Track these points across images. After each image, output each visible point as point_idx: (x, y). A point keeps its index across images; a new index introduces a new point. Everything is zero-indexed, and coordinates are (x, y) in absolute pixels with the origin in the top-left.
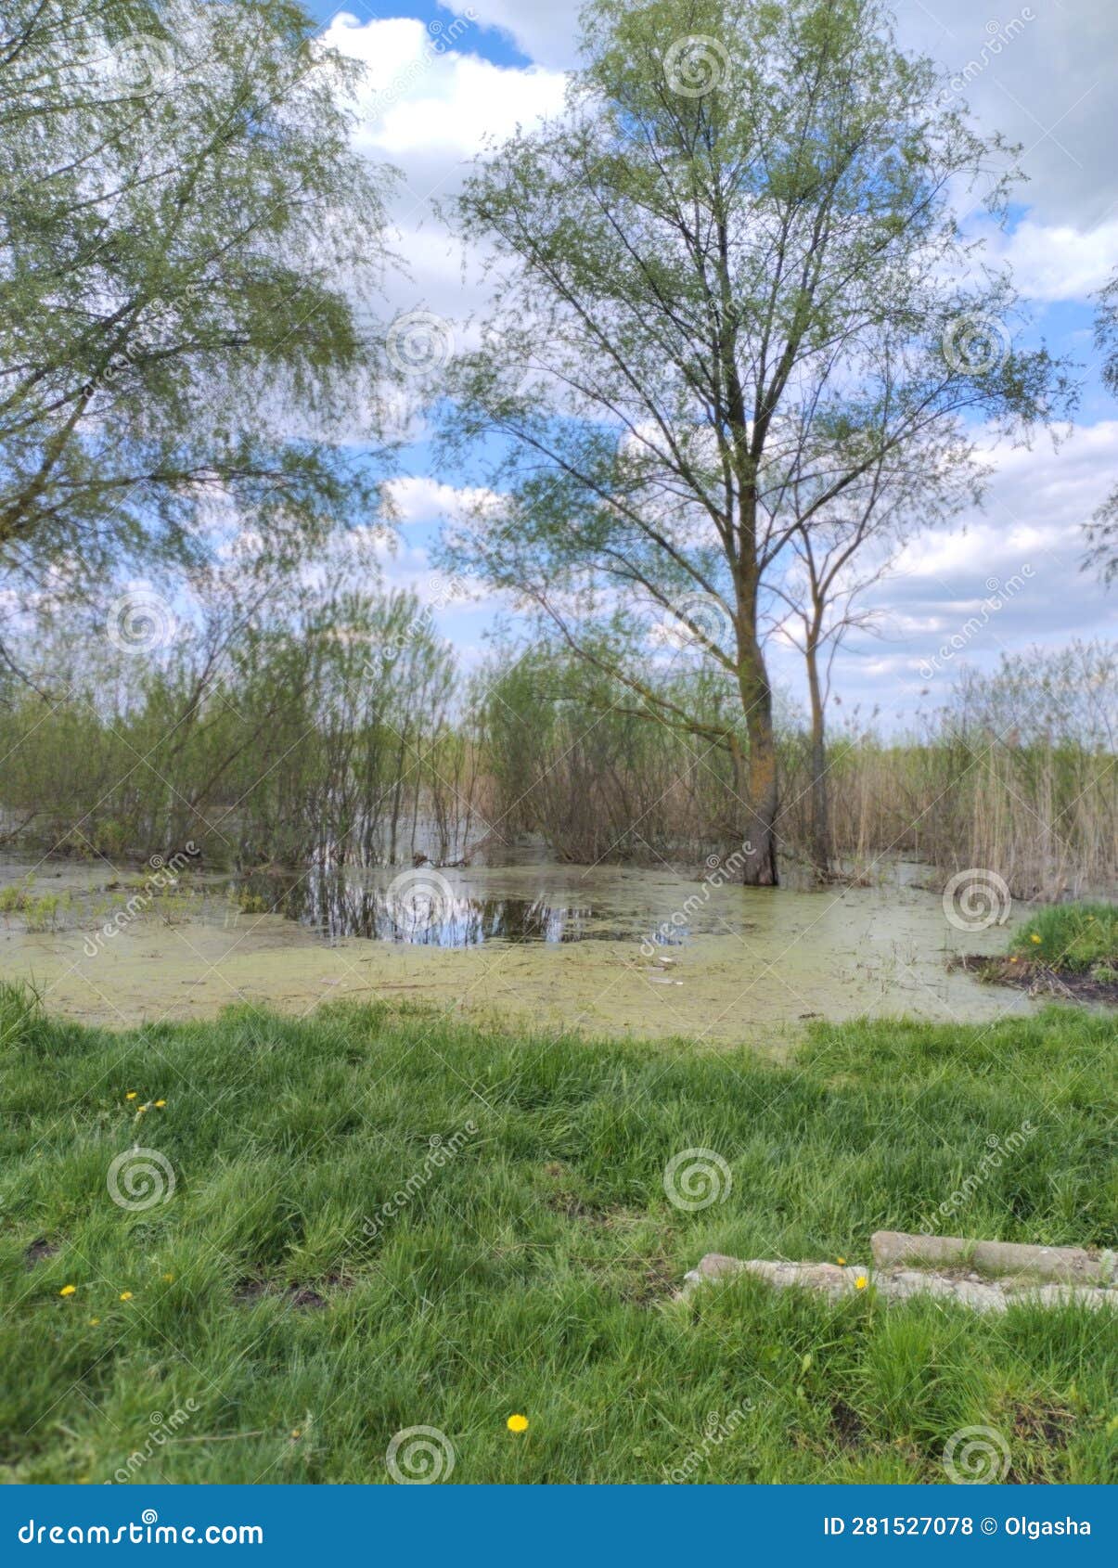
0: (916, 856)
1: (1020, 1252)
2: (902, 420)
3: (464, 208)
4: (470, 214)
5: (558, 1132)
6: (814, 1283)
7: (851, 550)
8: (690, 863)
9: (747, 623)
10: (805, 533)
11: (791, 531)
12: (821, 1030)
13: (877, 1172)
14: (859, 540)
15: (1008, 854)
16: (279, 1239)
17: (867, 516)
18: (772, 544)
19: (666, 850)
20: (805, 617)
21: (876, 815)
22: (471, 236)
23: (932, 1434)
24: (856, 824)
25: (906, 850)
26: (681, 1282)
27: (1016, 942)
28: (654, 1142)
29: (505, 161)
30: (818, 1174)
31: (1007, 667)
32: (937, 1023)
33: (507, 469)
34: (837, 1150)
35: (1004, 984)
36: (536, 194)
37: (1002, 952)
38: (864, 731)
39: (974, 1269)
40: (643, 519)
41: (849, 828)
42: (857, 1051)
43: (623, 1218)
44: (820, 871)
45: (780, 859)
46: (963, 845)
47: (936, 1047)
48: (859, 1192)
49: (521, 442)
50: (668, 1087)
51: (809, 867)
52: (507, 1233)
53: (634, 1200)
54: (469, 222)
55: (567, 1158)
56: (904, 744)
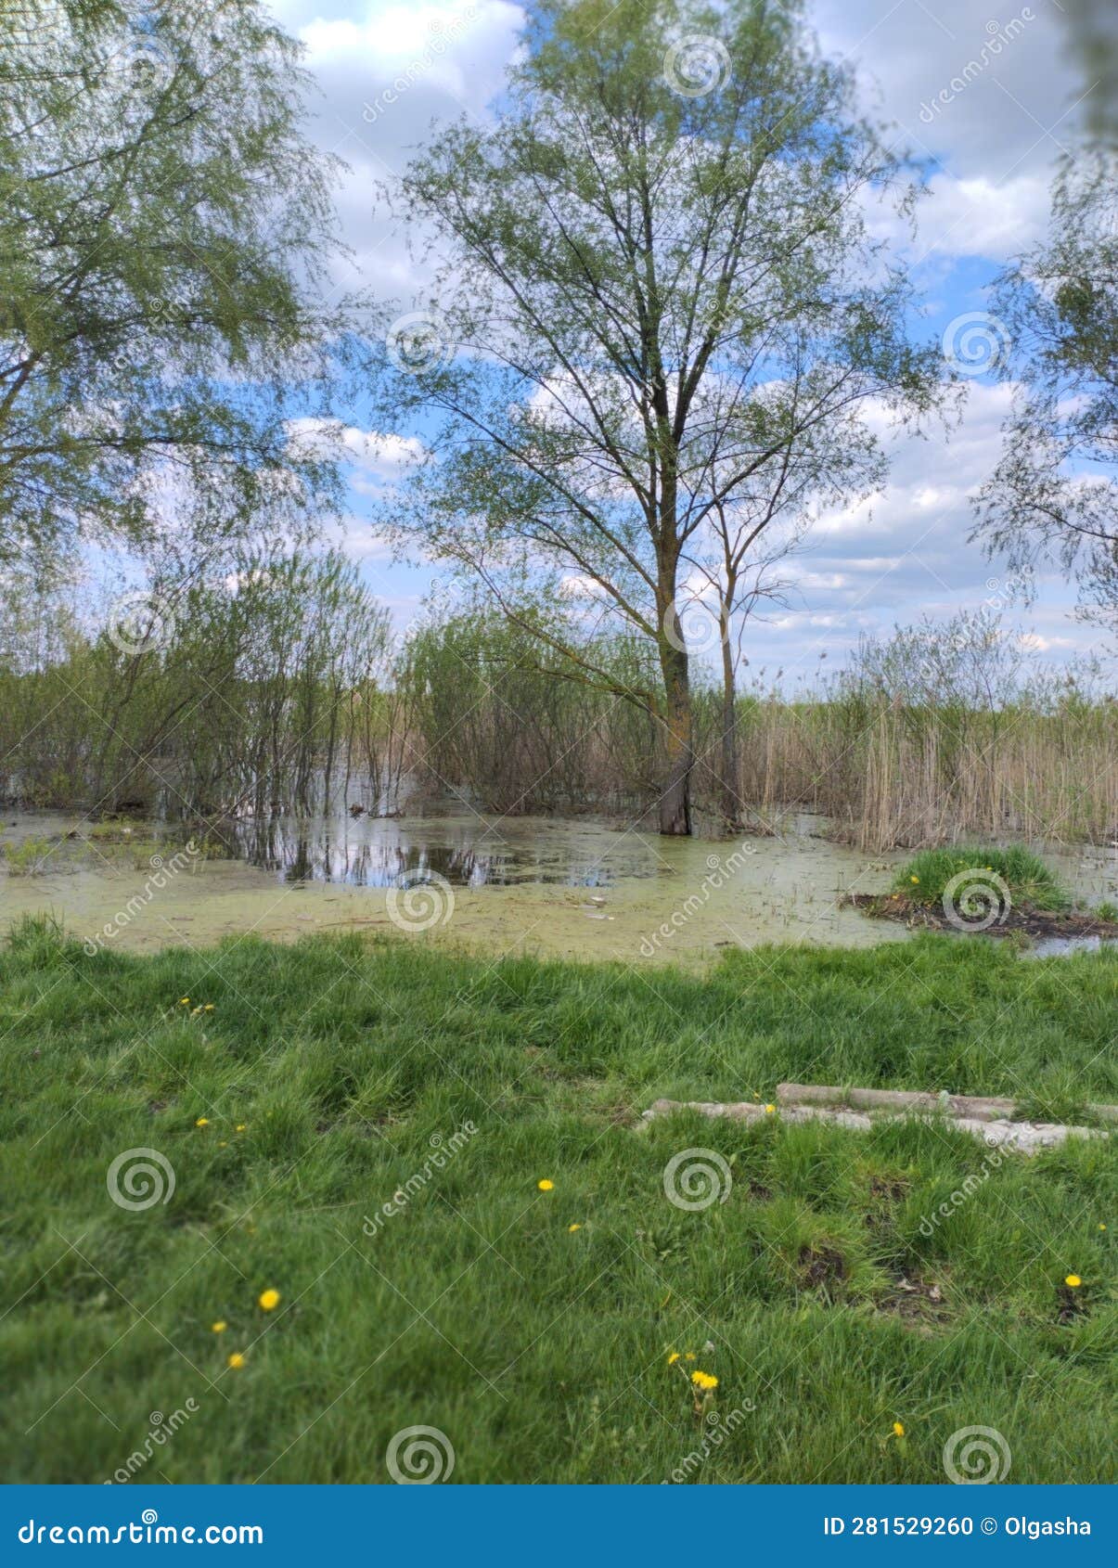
0: (815, 808)
1: (882, 1095)
2: (810, 406)
3: (407, 190)
4: (413, 195)
5: (533, 1026)
6: (735, 1115)
7: (762, 525)
8: (610, 814)
9: (666, 593)
10: (720, 507)
11: (709, 506)
12: (734, 955)
13: (781, 1048)
14: (770, 516)
15: (897, 806)
16: (338, 1095)
17: (777, 493)
18: (692, 519)
19: (587, 802)
20: (719, 587)
21: (780, 771)
22: (414, 216)
23: (816, 1197)
24: (761, 777)
25: (805, 802)
26: (641, 1118)
27: (899, 883)
28: (610, 1030)
29: (447, 145)
30: (737, 1049)
31: (900, 634)
32: (830, 949)
33: (443, 442)
34: (750, 1033)
35: (887, 918)
36: (475, 179)
37: (887, 891)
38: (770, 691)
39: (850, 1105)
40: (571, 491)
41: (754, 782)
42: (763, 969)
43: (590, 1083)
44: (729, 822)
45: (692, 811)
46: (856, 799)
47: (827, 965)
48: (767, 1060)
49: (457, 416)
50: (618, 992)
51: (719, 819)
52: (507, 1090)
53: (596, 1072)
54: (412, 202)
55: (540, 1045)
56: (805, 700)
